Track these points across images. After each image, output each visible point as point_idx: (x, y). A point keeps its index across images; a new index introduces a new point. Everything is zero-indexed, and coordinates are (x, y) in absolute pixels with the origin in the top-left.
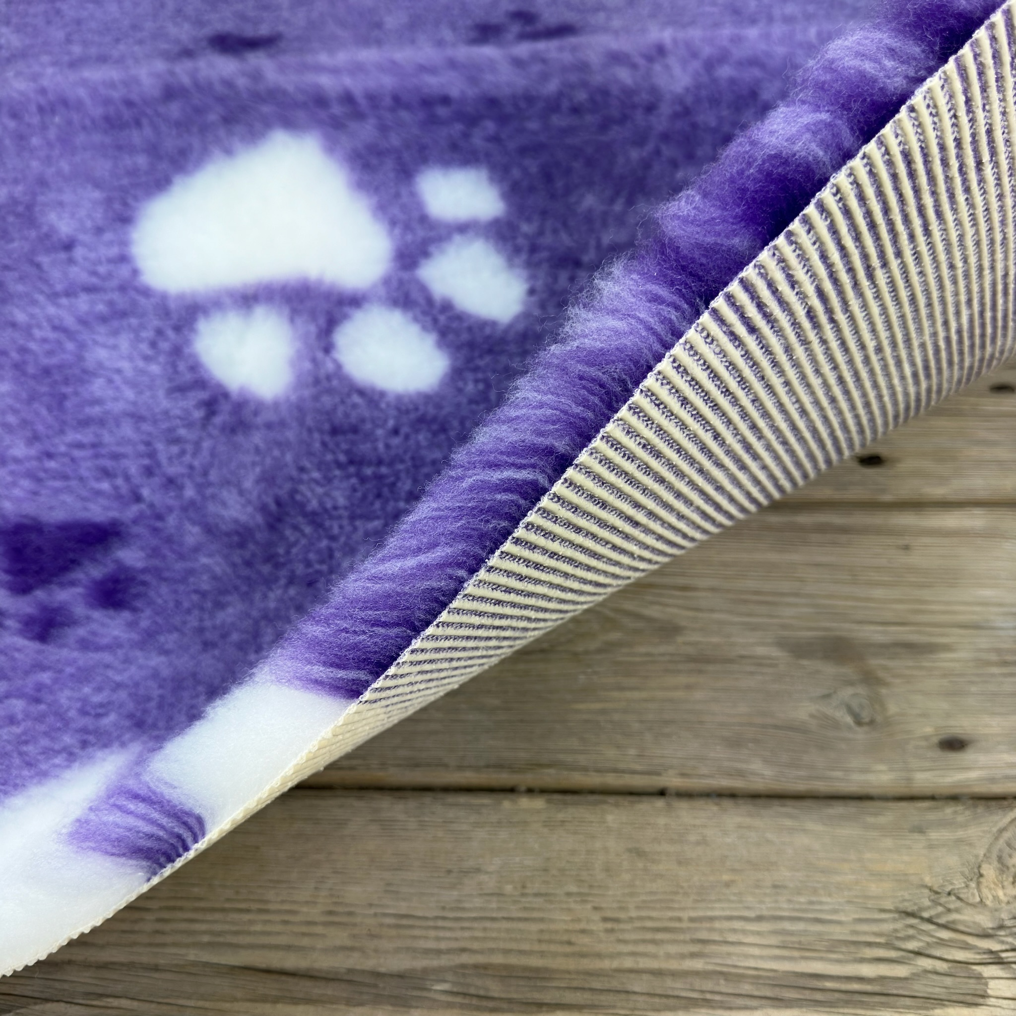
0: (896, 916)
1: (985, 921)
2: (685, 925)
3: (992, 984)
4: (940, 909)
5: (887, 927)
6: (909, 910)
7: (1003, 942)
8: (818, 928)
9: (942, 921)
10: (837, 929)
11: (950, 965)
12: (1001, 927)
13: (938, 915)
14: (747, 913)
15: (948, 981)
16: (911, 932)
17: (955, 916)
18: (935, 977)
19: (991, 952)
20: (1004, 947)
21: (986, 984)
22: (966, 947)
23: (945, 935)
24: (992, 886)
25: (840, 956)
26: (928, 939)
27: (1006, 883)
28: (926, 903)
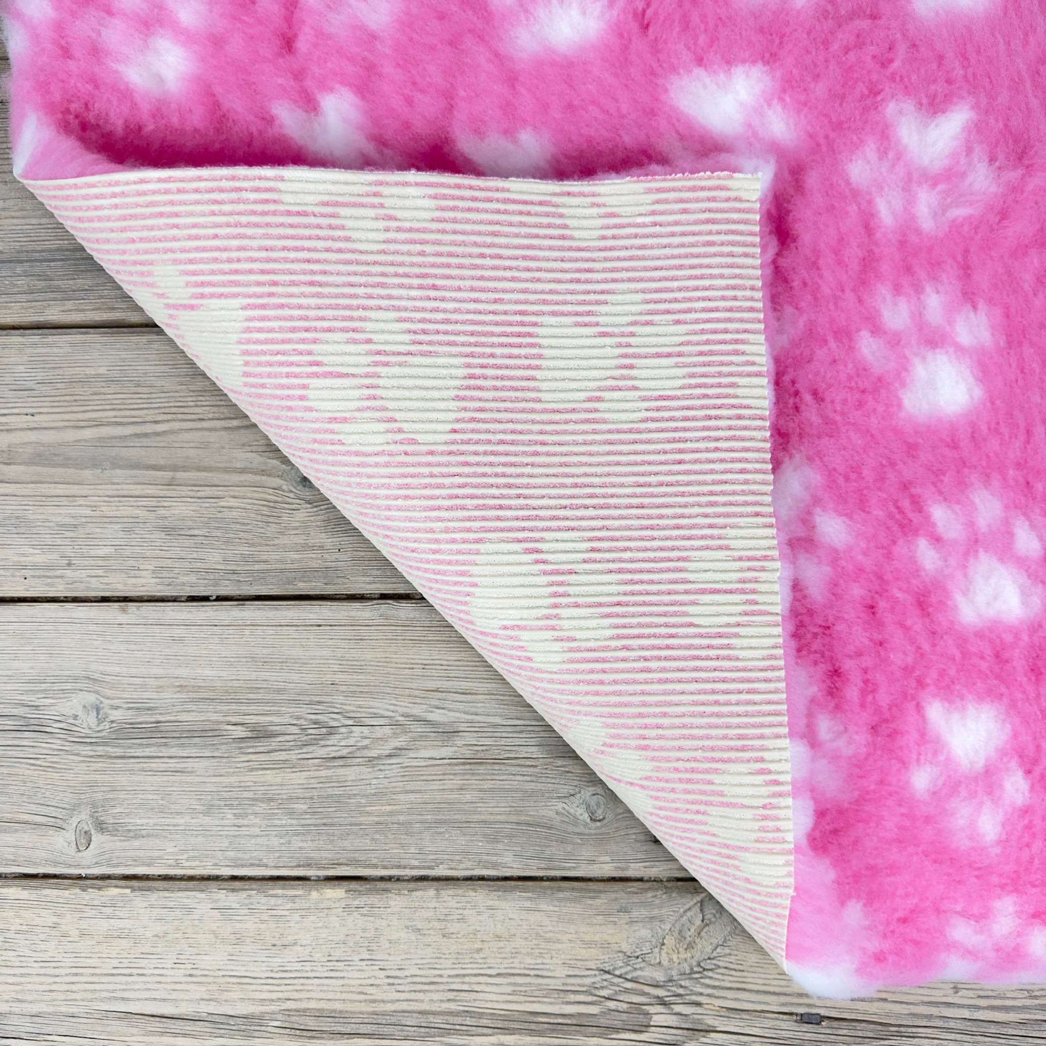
0: (597, 973)
1: (660, 976)
2: (445, 980)
3: (655, 1018)
4: (629, 968)
5: (588, 981)
6: (607, 969)
7: (669, 991)
8: (540, 981)
9: (629, 977)
10: (552, 981)
11: (628, 1005)
12: (670, 981)
13: (626, 973)
14: (489, 972)
15: (624, 1017)
16: (605, 983)
17: (639, 973)
18: (616, 1013)
19: (658, 997)
20: (669, 994)
21: (650, 1019)
22: (644, 994)
23: (629, 985)
24: (670, 952)
25: (553, 1000)
26: (617, 989)
27: (681, 950)
28: (620, 964)
